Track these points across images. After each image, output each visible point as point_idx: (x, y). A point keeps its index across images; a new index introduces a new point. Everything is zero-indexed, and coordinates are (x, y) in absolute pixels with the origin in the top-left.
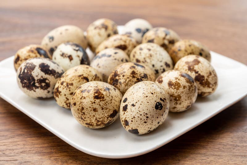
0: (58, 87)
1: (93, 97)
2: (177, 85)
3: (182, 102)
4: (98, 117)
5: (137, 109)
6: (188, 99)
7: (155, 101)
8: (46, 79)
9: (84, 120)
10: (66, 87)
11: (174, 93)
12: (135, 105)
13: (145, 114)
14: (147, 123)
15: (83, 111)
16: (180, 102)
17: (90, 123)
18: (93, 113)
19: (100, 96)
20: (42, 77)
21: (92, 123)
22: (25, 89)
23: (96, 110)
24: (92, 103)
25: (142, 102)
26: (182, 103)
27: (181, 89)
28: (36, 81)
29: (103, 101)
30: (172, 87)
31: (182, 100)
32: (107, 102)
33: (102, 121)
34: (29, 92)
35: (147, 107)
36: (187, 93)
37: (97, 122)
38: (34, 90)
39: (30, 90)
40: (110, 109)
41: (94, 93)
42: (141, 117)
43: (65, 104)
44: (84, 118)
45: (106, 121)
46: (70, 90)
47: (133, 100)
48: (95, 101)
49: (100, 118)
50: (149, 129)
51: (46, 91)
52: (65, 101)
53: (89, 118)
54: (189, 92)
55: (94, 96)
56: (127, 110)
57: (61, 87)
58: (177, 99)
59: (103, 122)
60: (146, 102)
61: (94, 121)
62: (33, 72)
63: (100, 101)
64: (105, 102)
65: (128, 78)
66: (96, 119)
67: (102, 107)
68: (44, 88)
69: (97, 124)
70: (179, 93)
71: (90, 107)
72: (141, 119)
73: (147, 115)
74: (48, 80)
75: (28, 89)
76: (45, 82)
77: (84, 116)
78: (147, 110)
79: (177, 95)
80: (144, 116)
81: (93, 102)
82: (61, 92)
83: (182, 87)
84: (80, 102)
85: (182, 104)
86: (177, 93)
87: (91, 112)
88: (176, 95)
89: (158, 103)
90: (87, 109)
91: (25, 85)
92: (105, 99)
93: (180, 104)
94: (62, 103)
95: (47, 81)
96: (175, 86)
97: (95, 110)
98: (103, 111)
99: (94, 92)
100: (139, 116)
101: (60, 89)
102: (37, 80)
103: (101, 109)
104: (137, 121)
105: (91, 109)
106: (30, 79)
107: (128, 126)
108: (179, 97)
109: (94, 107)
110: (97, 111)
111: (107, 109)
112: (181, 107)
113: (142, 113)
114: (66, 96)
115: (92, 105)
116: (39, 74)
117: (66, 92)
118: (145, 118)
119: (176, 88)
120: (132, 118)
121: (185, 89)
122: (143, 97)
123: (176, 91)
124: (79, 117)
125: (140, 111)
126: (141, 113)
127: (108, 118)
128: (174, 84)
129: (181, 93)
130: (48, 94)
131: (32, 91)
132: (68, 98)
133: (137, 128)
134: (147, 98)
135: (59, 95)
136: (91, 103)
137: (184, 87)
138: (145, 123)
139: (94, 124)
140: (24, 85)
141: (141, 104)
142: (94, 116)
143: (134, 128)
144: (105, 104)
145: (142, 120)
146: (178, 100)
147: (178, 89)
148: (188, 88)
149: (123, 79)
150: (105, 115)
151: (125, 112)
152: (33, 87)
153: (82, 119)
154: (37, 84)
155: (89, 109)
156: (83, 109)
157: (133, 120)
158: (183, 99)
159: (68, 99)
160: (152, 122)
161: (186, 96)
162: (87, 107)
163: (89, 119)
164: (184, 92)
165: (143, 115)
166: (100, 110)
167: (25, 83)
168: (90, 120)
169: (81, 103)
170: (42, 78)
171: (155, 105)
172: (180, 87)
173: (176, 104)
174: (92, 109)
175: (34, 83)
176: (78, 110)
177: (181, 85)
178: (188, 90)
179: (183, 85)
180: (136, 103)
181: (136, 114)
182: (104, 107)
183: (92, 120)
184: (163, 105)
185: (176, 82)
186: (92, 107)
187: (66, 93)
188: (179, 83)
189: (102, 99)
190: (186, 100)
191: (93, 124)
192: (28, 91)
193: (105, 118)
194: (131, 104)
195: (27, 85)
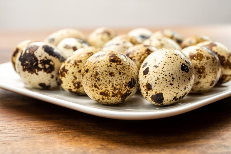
0: (65, 66)
1: (109, 61)
2: (199, 56)
3: (207, 74)
4: (115, 83)
5: (161, 69)
6: (213, 72)
7: (181, 62)
8: (50, 61)
9: (98, 89)
10: (73, 65)
11: (197, 64)
12: (158, 66)
13: (170, 75)
14: (173, 85)
15: (98, 76)
16: (204, 75)
17: (105, 91)
18: (109, 77)
19: (116, 60)
20: (46, 57)
21: (108, 91)
22: (27, 72)
23: (113, 74)
24: (108, 67)
25: (166, 62)
26: (207, 76)
27: (204, 60)
28: (39, 62)
29: (120, 65)
30: (195, 58)
31: (206, 73)
32: (125, 67)
33: (119, 89)
34: (31, 76)
35: (172, 67)
36: (211, 64)
37: (114, 90)
38: (37, 72)
39: (32, 72)
40: (128, 76)
41: (110, 57)
42: (166, 78)
43: (72, 85)
44: (98, 86)
45: (124, 90)
46: (78, 68)
47: (155, 61)
48: (111, 64)
49: (118, 85)
50: (175, 95)
51: (49, 75)
52: (72, 80)
53: (104, 84)
54: (213, 64)
55: (110, 59)
56: (149, 73)
57: (67, 66)
58: (201, 70)
59: (120, 91)
60: (170, 63)
61: (109, 88)
62: (36, 53)
63: (117, 65)
64: (123, 66)
65: (143, 55)
66: (113, 86)
67: (119, 72)
68: (48, 71)
69: (113, 93)
70: (202, 64)
71: (106, 71)
72: (166, 80)
73: (173, 76)
74: (53, 62)
75: (29, 72)
76: (49, 64)
77: (99, 83)
78: (173, 70)
79: (201, 67)
80: (170, 77)
81: (109, 65)
82: (67, 70)
83: (206, 58)
84: (93, 67)
85: (206, 78)
86: (201, 64)
87: (106, 77)
88: (199, 66)
89: (184, 64)
90: (102, 73)
91: (27, 67)
92: (123, 64)
93: (204, 77)
94: (68, 83)
95: (51, 63)
96: (197, 57)
97: (111, 74)
98: (121, 77)
99: (109, 55)
100: (164, 76)
101: (66, 68)
102: (41, 61)
103: (118, 73)
104: (161, 83)
105: (106, 73)
106: (32, 59)
107: (151, 91)
108: (203, 68)
109: (110, 71)
110: (114, 76)
111: (125, 74)
112: (205, 82)
113: (167, 73)
114: (74, 74)
115: (108, 68)
116: (42, 55)
117: (74, 69)
118: (171, 80)
119: (199, 59)
120: (156, 80)
121: (209, 60)
122: (166, 58)
123: (199, 62)
124: (92, 85)
125: (164, 72)
126: (165, 74)
127: (126, 86)
128: (196, 55)
129: (204, 64)
130: (52, 80)
131: (34, 74)
132: (76, 76)
133: (162, 92)
134: (171, 58)
135: (66, 74)
136: (106, 66)
137: (208, 58)
138: (170, 85)
139: (110, 93)
140: (25, 67)
141: (165, 65)
142: (111, 82)
143: (158, 92)
144: (123, 68)
145: (167, 82)
146: (202, 73)
147: (201, 60)
148: (211, 59)
149: (137, 56)
150: (123, 82)
151: (147, 75)
152: (35, 68)
153: (96, 86)
154: (40, 66)
155: (104, 73)
156: (97, 74)
157: (157, 82)
158: (208, 71)
159: (76, 78)
160: (179, 86)
161: (210, 68)
162: (102, 71)
163: (104, 86)
164: (208, 64)
165: (168, 76)
166: (117, 75)
167: (27, 65)
168: (106, 87)
169: (95, 67)
170: (45, 59)
171: (180, 66)
172: (203, 58)
173: (199, 77)
174: (108, 73)
175: (37, 64)
176: (91, 76)
177: (204, 55)
178: (212, 62)
179: (206, 56)
180: (159, 63)
181: (160, 75)
182: (121, 72)
183: (108, 87)
184: (189, 68)
185: (198, 54)
186: (107, 70)
187: (73, 71)
188: (201, 54)
189: (118, 63)
190: (210, 73)
191: (108, 93)
192: (30, 74)
193: (123, 86)
194: (154, 65)
195: (29, 66)
